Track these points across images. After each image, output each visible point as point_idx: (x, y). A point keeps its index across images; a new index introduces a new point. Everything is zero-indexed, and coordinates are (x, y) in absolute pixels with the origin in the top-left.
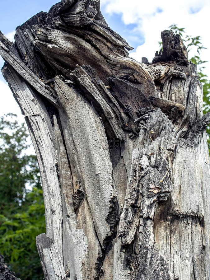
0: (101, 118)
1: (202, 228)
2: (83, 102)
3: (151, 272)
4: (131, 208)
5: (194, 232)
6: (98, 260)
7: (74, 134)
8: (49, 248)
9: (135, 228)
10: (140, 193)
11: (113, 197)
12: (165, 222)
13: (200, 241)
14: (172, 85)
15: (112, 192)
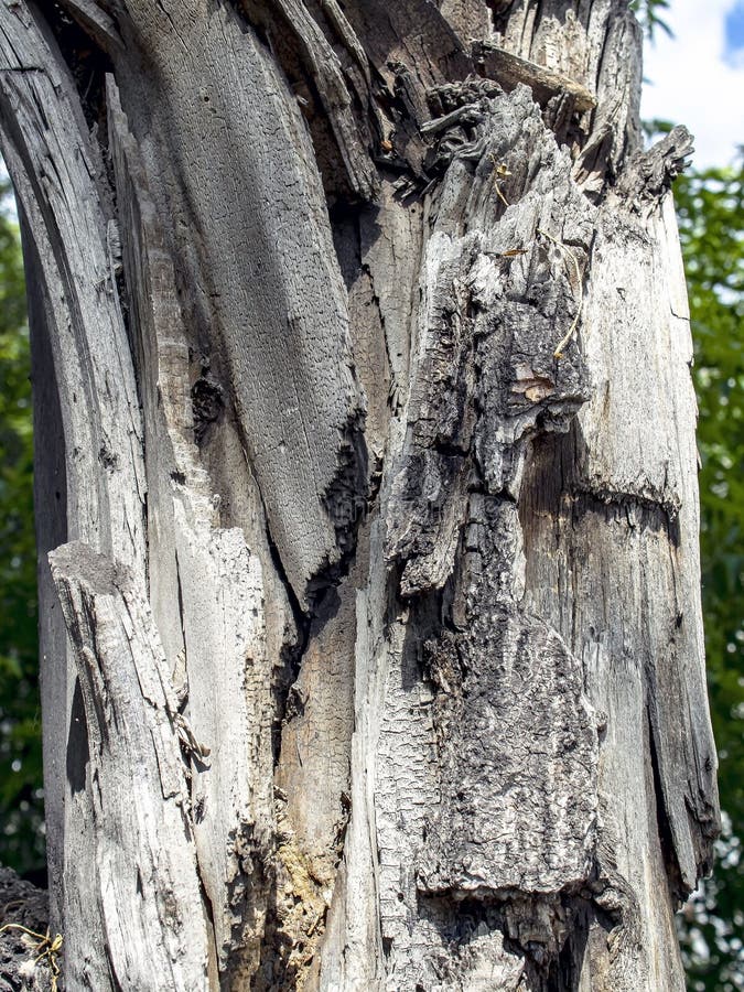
0: (302, 100)
1: (673, 548)
2: (234, 29)
3: (519, 696)
4: (435, 453)
5: (650, 562)
6: (282, 655)
7: (187, 156)
8: (119, 596)
9: (454, 532)
10: (468, 400)
11: (353, 413)
12: (556, 515)
13: (669, 595)
14: (545, 10)
15: (350, 393)
